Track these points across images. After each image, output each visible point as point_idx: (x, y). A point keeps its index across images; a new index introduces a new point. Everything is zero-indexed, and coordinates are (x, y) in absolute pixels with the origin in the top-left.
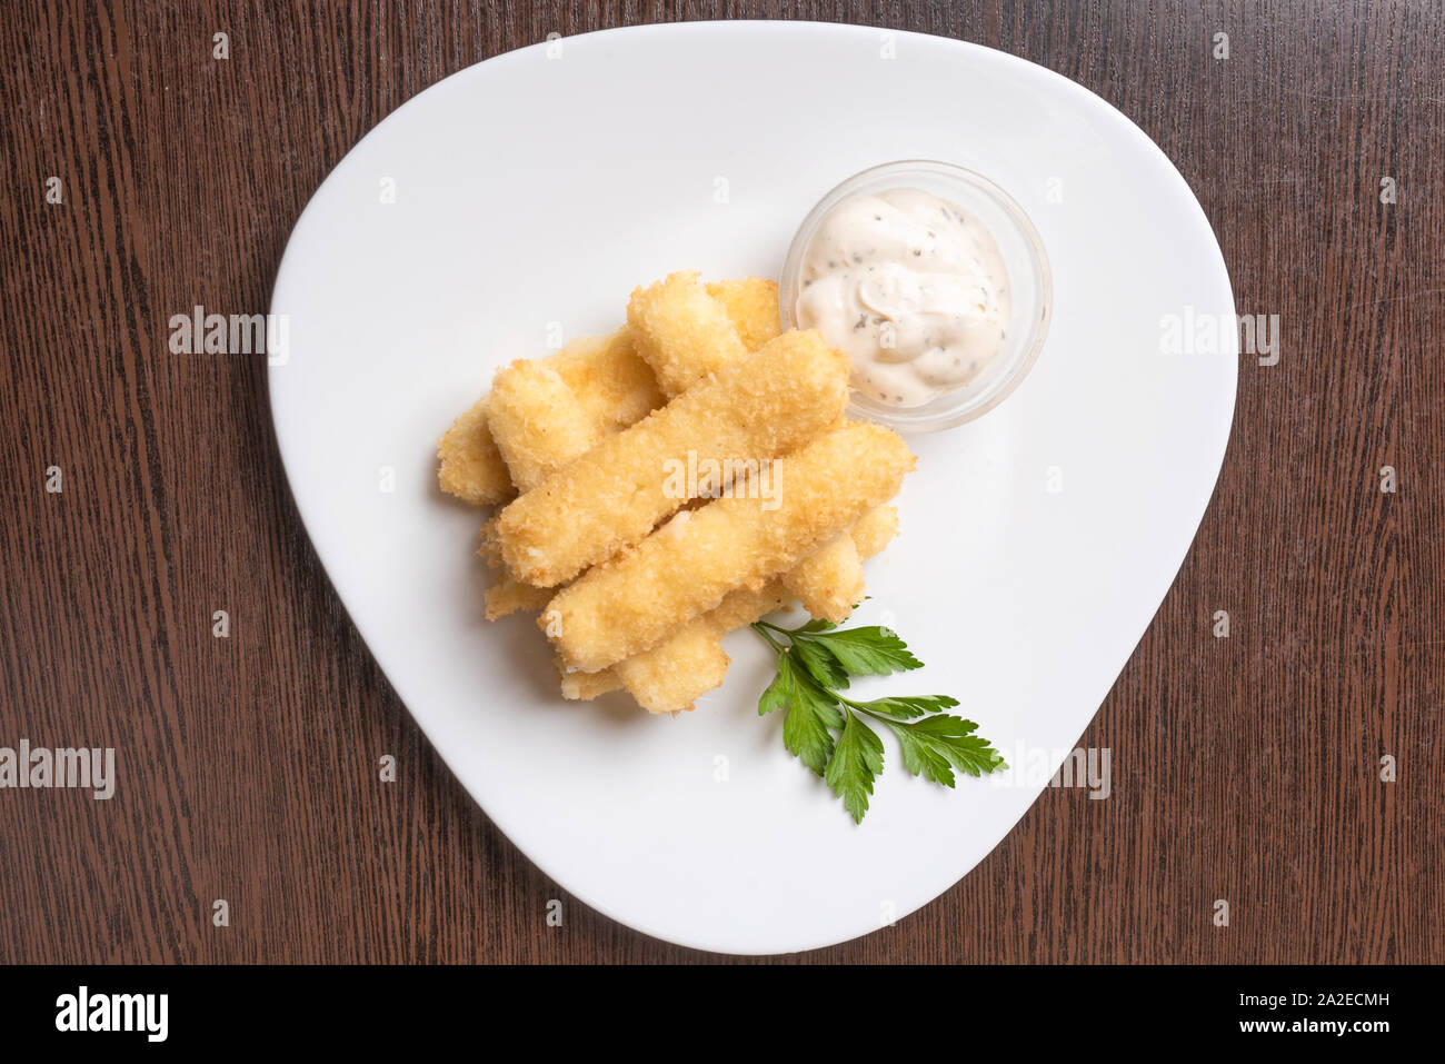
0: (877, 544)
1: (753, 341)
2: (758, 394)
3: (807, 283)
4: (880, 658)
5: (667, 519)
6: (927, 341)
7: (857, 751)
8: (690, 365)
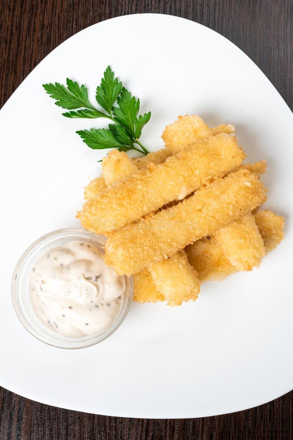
0: (95, 183)
1: (144, 273)
2: (147, 248)
3: (120, 298)
4: (95, 136)
5: (188, 197)
6: (69, 268)
7: (107, 97)
8: (174, 263)
